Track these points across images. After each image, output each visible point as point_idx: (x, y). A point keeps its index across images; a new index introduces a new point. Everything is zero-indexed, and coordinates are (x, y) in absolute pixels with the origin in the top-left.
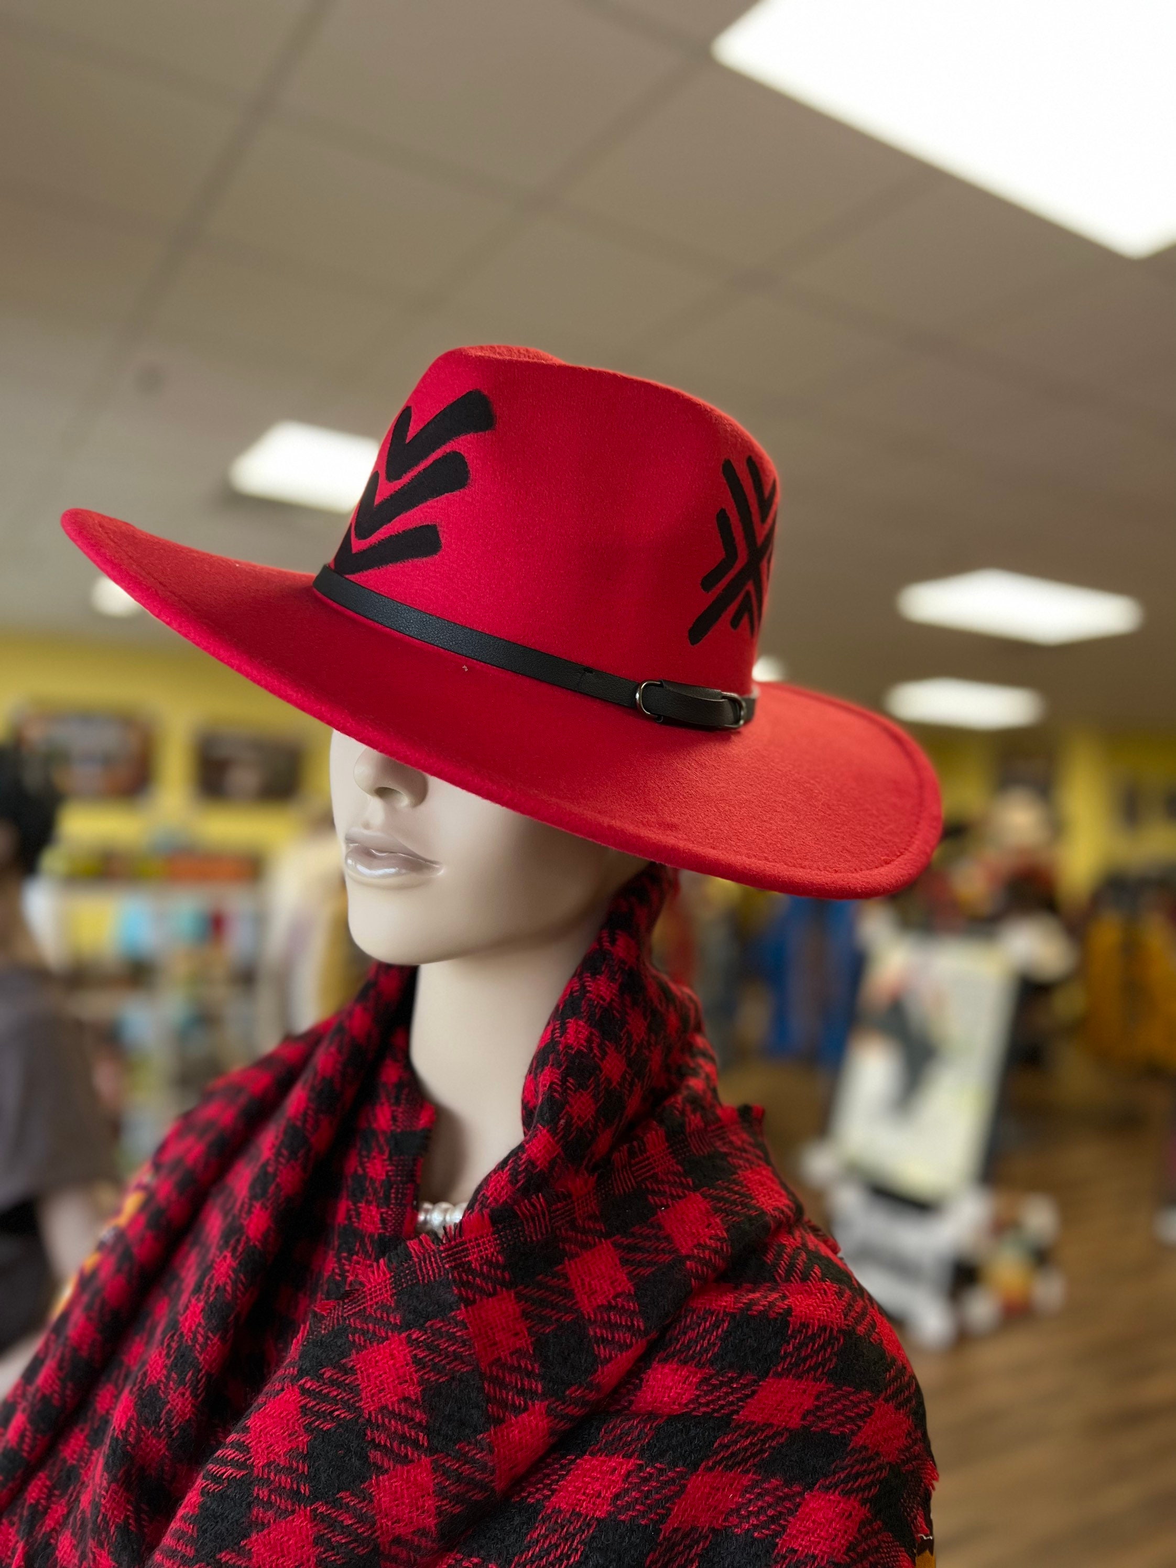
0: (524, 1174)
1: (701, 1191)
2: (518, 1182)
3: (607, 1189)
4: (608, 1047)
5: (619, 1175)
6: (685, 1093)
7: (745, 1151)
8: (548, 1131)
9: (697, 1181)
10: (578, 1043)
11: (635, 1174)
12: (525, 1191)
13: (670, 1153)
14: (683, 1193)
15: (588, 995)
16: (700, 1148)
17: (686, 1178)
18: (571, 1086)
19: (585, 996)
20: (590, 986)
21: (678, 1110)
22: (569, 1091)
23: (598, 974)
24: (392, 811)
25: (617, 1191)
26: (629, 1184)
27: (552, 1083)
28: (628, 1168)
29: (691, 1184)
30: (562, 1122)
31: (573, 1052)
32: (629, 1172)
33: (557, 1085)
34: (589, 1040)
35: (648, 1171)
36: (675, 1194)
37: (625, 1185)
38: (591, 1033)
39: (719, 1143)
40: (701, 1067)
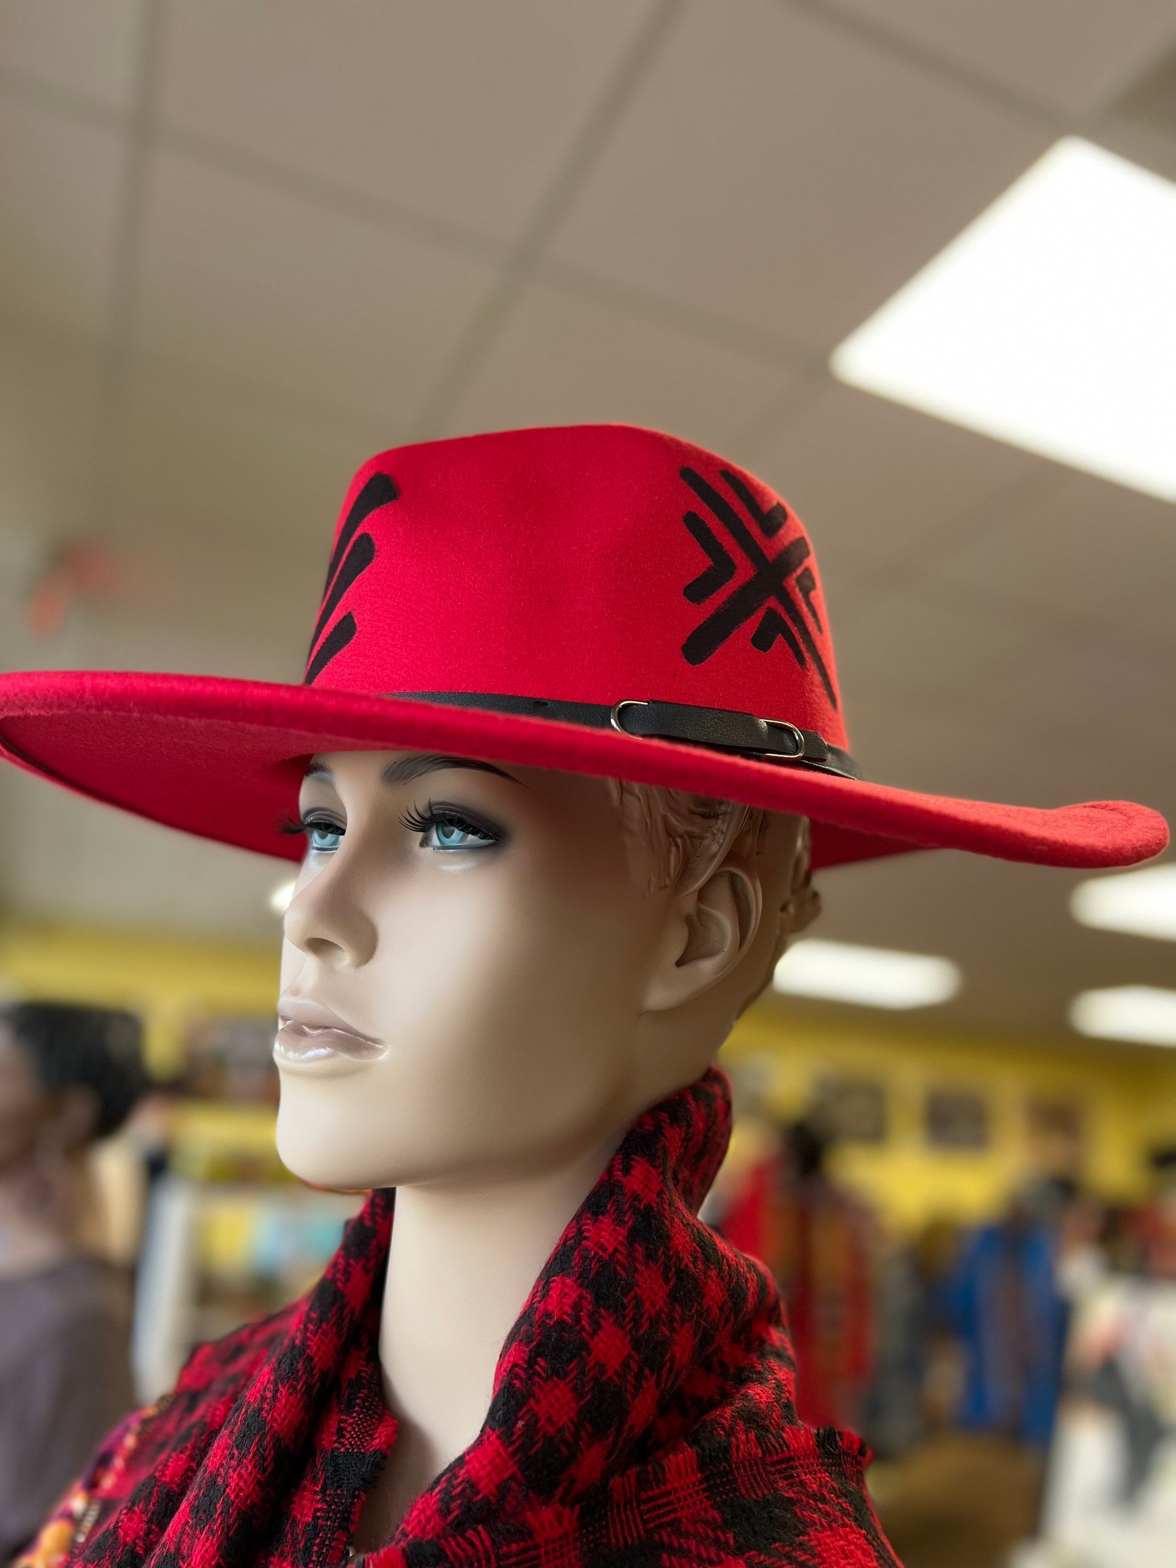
0: (459, 1502)
1: (746, 1556)
2: (449, 1512)
3: (598, 1535)
4: (603, 1317)
5: (619, 1512)
6: (738, 1404)
7: (823, 1500)
8: (498, 1437)
9: (741, 1540)
10: (561, 1309)
11: (645, 1517)
12: (459, 1526)
13: (704, 1490)
14: (718, 1555)
15: (584, 1242)
16: (753, 1487)
17: (724, 1532)
18: (541, 1371)
19: (580, 1244)
20: (588, 1231)
21: (723, 1428)
22: (536, 1379)
23: (603, 1214)
24: (329, 972)
25: (614, 1540)
26: (634, 1530)
27: (515, 1365)
28: (634, 1504)
29: (731, 1542)
30: (520, 1424)
31: (552, 1323)
32: (636, 1511)
33: (522, 1368)
34: (577, 1307)
35: (667, 1514)
36: (705, 1555)
37: (626, 1532)
38: (581, 1297)
39: (781, 1483)
40: (773, 1371)
